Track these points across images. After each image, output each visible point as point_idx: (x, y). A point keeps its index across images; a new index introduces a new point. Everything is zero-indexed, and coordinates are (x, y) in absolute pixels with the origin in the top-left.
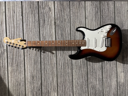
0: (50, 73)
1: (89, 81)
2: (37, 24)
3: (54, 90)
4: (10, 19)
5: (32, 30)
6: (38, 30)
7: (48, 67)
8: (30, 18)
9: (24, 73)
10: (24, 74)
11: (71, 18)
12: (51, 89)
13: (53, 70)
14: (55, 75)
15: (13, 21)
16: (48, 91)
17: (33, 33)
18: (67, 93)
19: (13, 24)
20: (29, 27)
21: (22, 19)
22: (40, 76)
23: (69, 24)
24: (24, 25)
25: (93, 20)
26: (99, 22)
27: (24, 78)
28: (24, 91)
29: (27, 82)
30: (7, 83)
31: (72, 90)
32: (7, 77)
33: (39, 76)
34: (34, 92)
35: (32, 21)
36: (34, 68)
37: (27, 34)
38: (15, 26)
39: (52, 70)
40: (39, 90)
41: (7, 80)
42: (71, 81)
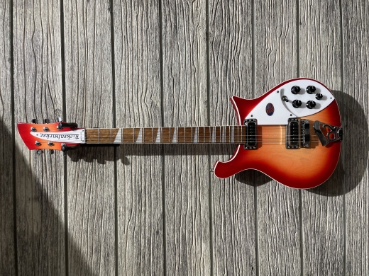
0: (189, 184)
1: (303, 210)
2: (153, 36)
3: (200, 234)
4: (75, 20)
5: (140, 55)
6: (158, 56)
7: (184, 166)
8: (135, 19)
9: (113, 182)
10: (113, 184)
11: (255, 21)
12: (191, 232)
13: (197, 176)
14: (203, 190)
15: (85, 26)
16: (184, 236)
17: (140, 64)
18: (239, 246)
19: (82, 36)
20: (130, 45)
21: (110, 22)
22: (161, 191)
23: (249, 39)
24: (115, 40)
25: (318, 30)
26: (336, 37)
27: (113, 197)
28: (113, 235)
29: (120, 209)
30: (63, 211)
31: (254, 237)
32: (63, 191)
33: (157, 192)
34: (143, 240)
35: (139, 27)
36: (143, 168)
37: (123, 67)
38: (91, 40)
39: (195, 177)
40: (158, 232)
41: (63, 201)
42: (251, 208)
